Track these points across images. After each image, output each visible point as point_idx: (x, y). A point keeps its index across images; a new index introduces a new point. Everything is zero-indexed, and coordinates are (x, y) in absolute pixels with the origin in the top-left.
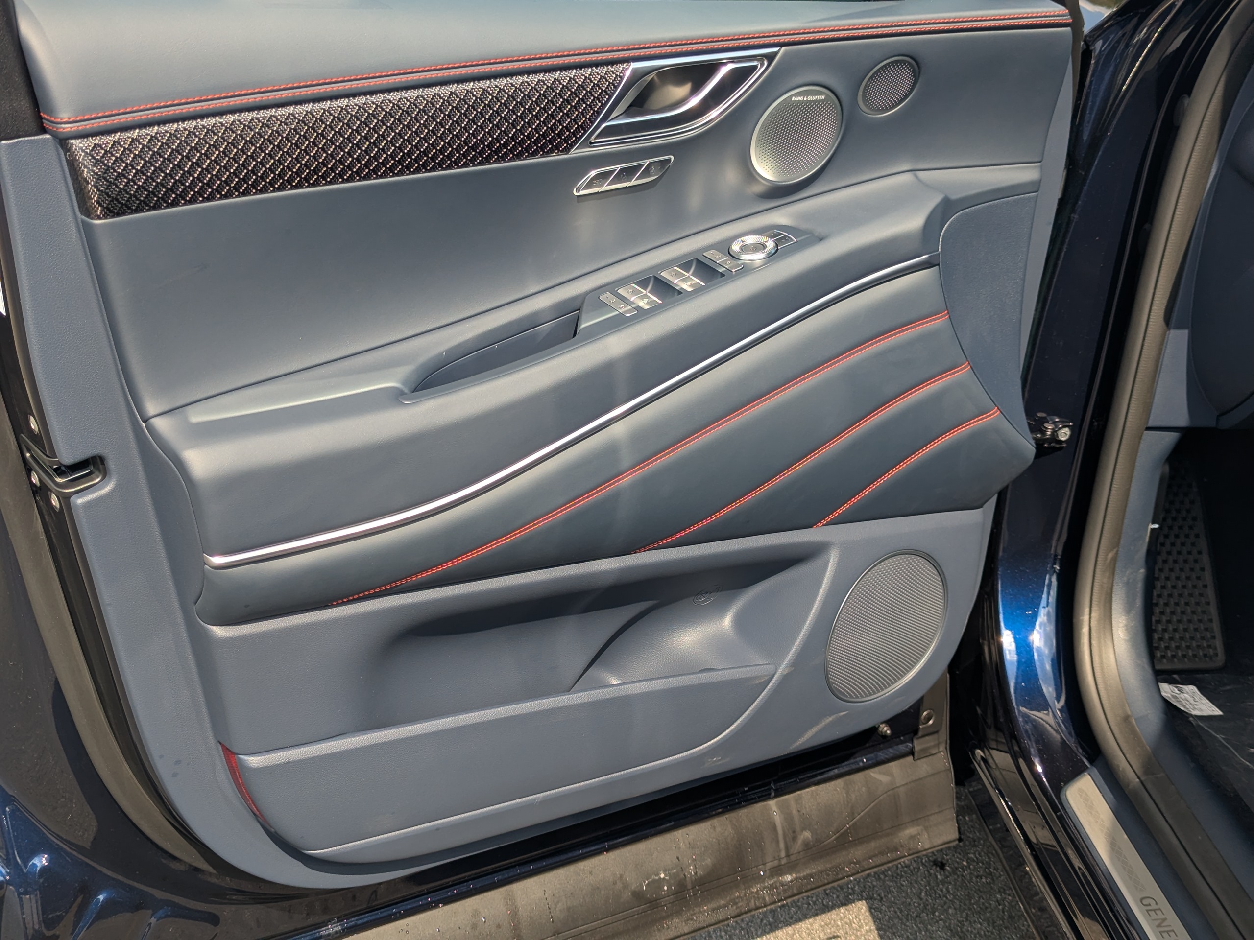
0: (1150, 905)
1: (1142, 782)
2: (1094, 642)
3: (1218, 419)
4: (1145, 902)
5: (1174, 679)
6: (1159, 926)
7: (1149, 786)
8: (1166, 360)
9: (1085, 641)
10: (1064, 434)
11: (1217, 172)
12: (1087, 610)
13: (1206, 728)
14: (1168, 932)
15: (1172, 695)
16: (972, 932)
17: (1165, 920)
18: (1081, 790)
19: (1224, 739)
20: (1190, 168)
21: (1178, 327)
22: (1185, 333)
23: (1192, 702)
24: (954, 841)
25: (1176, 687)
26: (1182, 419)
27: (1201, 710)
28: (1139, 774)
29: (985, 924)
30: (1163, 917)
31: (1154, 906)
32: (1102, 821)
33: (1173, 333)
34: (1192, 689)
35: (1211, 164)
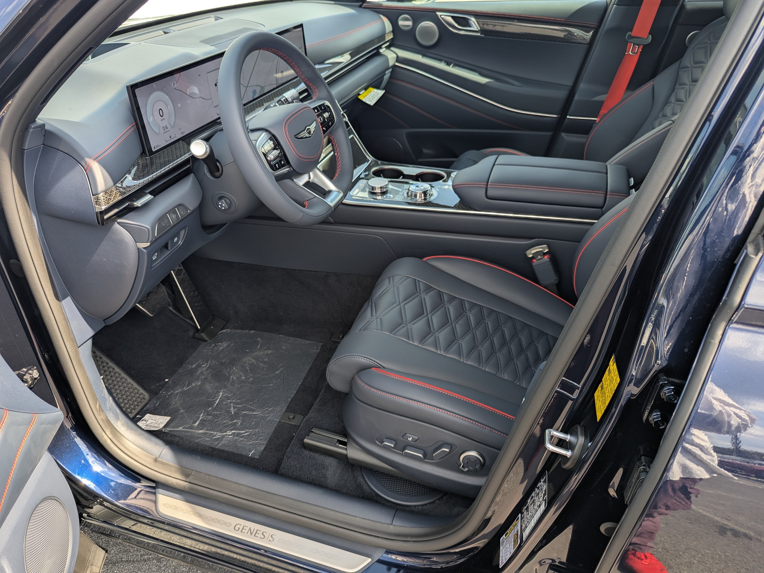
0: (239, 528)
1: (189, 482)
2: (116, 443)
3: (105, 323)
4: (237, 528)
5: (138, 418)
6: (251, 534)
7: (194, 482)
8: (69, 316)
9: (112, 446)
10: (36, 374)
11: (37, 220)
12: (104, 434)
13: (173, 429)
14: (256, 533)
15: (146, 426)
16: (113, 556)
17: (250, 529)
18: (164, 505)
19: (183, 428)
20: (23, 226)
21: (64, 298)
22: (69, 299)
23: (154, 422)
24: (105, 555)
25: (142, 421)
26: (91, 333)
27: (162, 423)
28: (184, 479)
29: (114, 548)
30: (248, 528)
31: (241, 527)
32: (186, 510)
33: (64, 302)
34: (148, 416)
35: (31, 217)
